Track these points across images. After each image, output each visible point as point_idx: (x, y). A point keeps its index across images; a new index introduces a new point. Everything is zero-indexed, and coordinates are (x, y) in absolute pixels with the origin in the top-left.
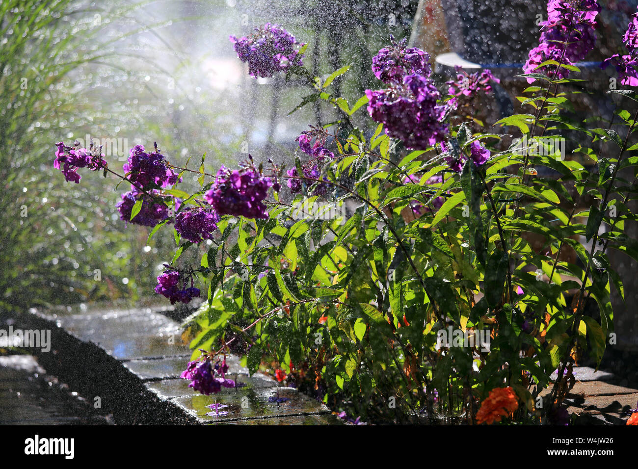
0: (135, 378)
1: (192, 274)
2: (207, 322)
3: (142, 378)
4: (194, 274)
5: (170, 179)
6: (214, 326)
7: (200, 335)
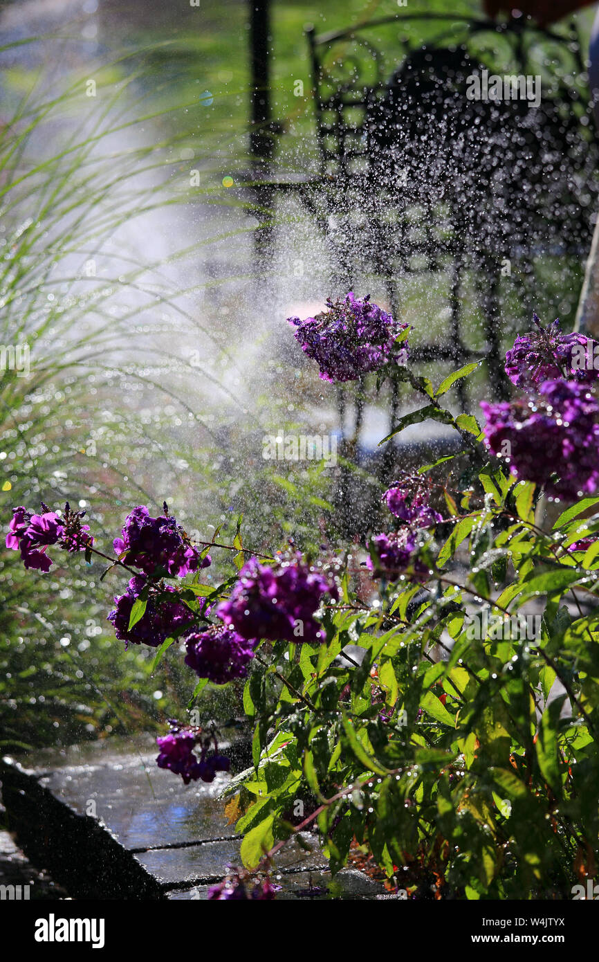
0: (151, 880)
1: (215, 733)
2: (264, 786)
3: (161, 879)
4: (218, 733)
5: (191, 562)
6: (275, 795)
7: (253, 810)
